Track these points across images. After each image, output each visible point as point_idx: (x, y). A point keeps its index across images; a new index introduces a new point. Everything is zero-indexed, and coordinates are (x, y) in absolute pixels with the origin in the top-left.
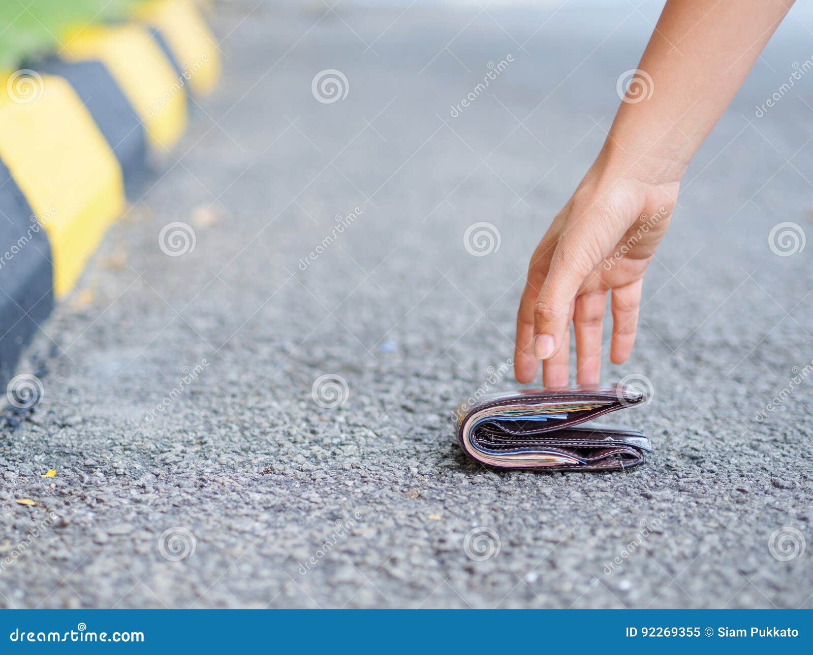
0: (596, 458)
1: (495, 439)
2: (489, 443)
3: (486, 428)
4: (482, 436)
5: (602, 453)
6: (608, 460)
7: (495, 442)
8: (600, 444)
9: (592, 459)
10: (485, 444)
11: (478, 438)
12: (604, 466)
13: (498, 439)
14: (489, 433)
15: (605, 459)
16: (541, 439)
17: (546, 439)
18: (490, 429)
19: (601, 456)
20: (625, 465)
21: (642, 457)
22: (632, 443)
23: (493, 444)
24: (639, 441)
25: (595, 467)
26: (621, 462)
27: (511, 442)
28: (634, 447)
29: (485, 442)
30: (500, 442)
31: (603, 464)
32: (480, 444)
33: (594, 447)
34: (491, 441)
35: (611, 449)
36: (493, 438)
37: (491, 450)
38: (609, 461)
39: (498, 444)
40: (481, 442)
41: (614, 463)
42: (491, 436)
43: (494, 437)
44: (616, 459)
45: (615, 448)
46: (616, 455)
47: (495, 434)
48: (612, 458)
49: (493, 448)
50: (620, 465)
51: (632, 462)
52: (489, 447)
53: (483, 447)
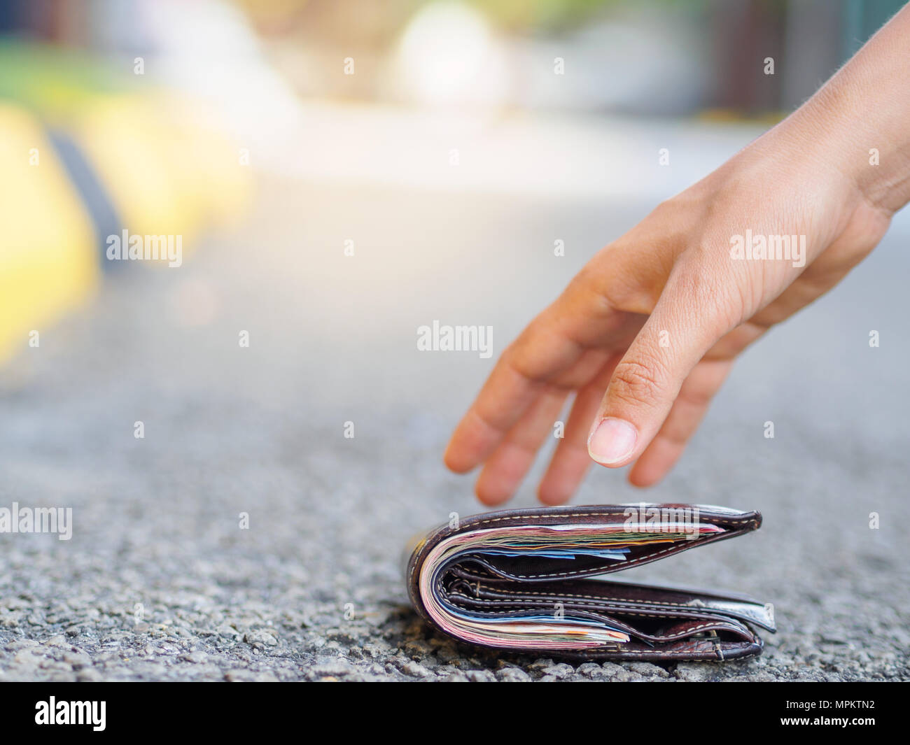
0: (672, 637)
1: (482, 593)
2: (471, 600)
3: (462, 570)
4: (458, 588)
5: (683, 628)
6: (693, 643)
7: (483, 598)
8: (679, 610)
9: (663, 638)
10: (463, 602)
11: (449, 590)
12: (686, 652)
13: (488, 594)
14: (471, 581)
15: (686, 639)
16: (569, 597)
17: (579, 598)
18: (470, 573)
19: (682, 634)
20: (725, 652)
21: (757, 641)
22: (738, 614)
23: (478, 601)
24: (752, 612)
25: (668, 653)
26: (718, 645)
27: (513, 600)
28: (742, 620)
29: (463, 597)
30: (492, 599)
31: (683, 649)
32: (452, 601)
33: (667, 616)
34: (474, 596)
35: (699, 621)
36: (478, 591)
37: (473, 612)
38: (696, 644)
39: (488, 602)
40: (455, 597)
41: (705, 648)
42: (475, 587)
43: (481, 590)
44: (708, 641)
45: (709, 620)
46: (707, 634)
47: (482, 583)
48: (700, 639)
49: (477, 610)
50: (717, 651)
51: (736, 649)
52: (470, 607)
53: (459, 606)
